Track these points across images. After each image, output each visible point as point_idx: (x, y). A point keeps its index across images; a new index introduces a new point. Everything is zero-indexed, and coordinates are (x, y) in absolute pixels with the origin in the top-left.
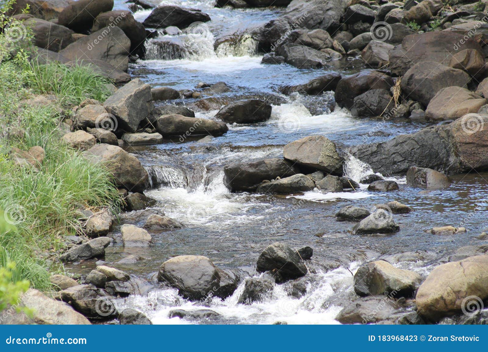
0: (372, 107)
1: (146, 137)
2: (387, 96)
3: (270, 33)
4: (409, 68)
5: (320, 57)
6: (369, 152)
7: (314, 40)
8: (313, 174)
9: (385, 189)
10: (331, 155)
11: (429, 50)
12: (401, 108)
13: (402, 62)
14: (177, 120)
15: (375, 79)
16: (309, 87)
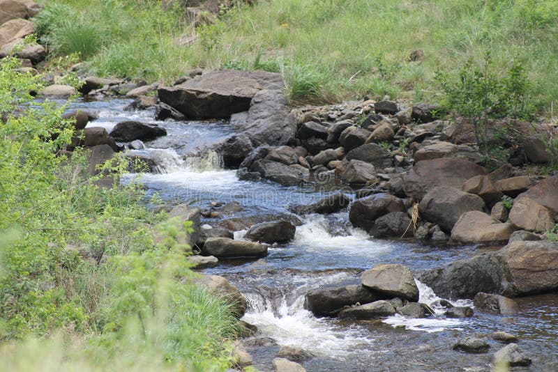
0: (394, 229)
1: (203, 260)
2: (407, 218)
3: (232, 148)
4: (426, 193)
5: (293, 173)
6: (432, 278)
7: (282, 156)
8: (393, 301)
9: (463, 315)
10: (409, 282)
11: (441, 175)
12: (423, 230)
13: (418, 187)
14: (227, 243)
15: (392, 202)
16: (317, 207)
